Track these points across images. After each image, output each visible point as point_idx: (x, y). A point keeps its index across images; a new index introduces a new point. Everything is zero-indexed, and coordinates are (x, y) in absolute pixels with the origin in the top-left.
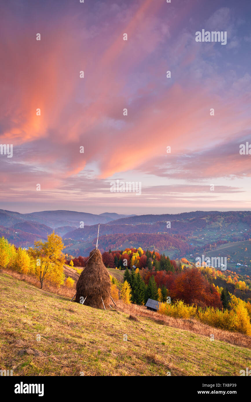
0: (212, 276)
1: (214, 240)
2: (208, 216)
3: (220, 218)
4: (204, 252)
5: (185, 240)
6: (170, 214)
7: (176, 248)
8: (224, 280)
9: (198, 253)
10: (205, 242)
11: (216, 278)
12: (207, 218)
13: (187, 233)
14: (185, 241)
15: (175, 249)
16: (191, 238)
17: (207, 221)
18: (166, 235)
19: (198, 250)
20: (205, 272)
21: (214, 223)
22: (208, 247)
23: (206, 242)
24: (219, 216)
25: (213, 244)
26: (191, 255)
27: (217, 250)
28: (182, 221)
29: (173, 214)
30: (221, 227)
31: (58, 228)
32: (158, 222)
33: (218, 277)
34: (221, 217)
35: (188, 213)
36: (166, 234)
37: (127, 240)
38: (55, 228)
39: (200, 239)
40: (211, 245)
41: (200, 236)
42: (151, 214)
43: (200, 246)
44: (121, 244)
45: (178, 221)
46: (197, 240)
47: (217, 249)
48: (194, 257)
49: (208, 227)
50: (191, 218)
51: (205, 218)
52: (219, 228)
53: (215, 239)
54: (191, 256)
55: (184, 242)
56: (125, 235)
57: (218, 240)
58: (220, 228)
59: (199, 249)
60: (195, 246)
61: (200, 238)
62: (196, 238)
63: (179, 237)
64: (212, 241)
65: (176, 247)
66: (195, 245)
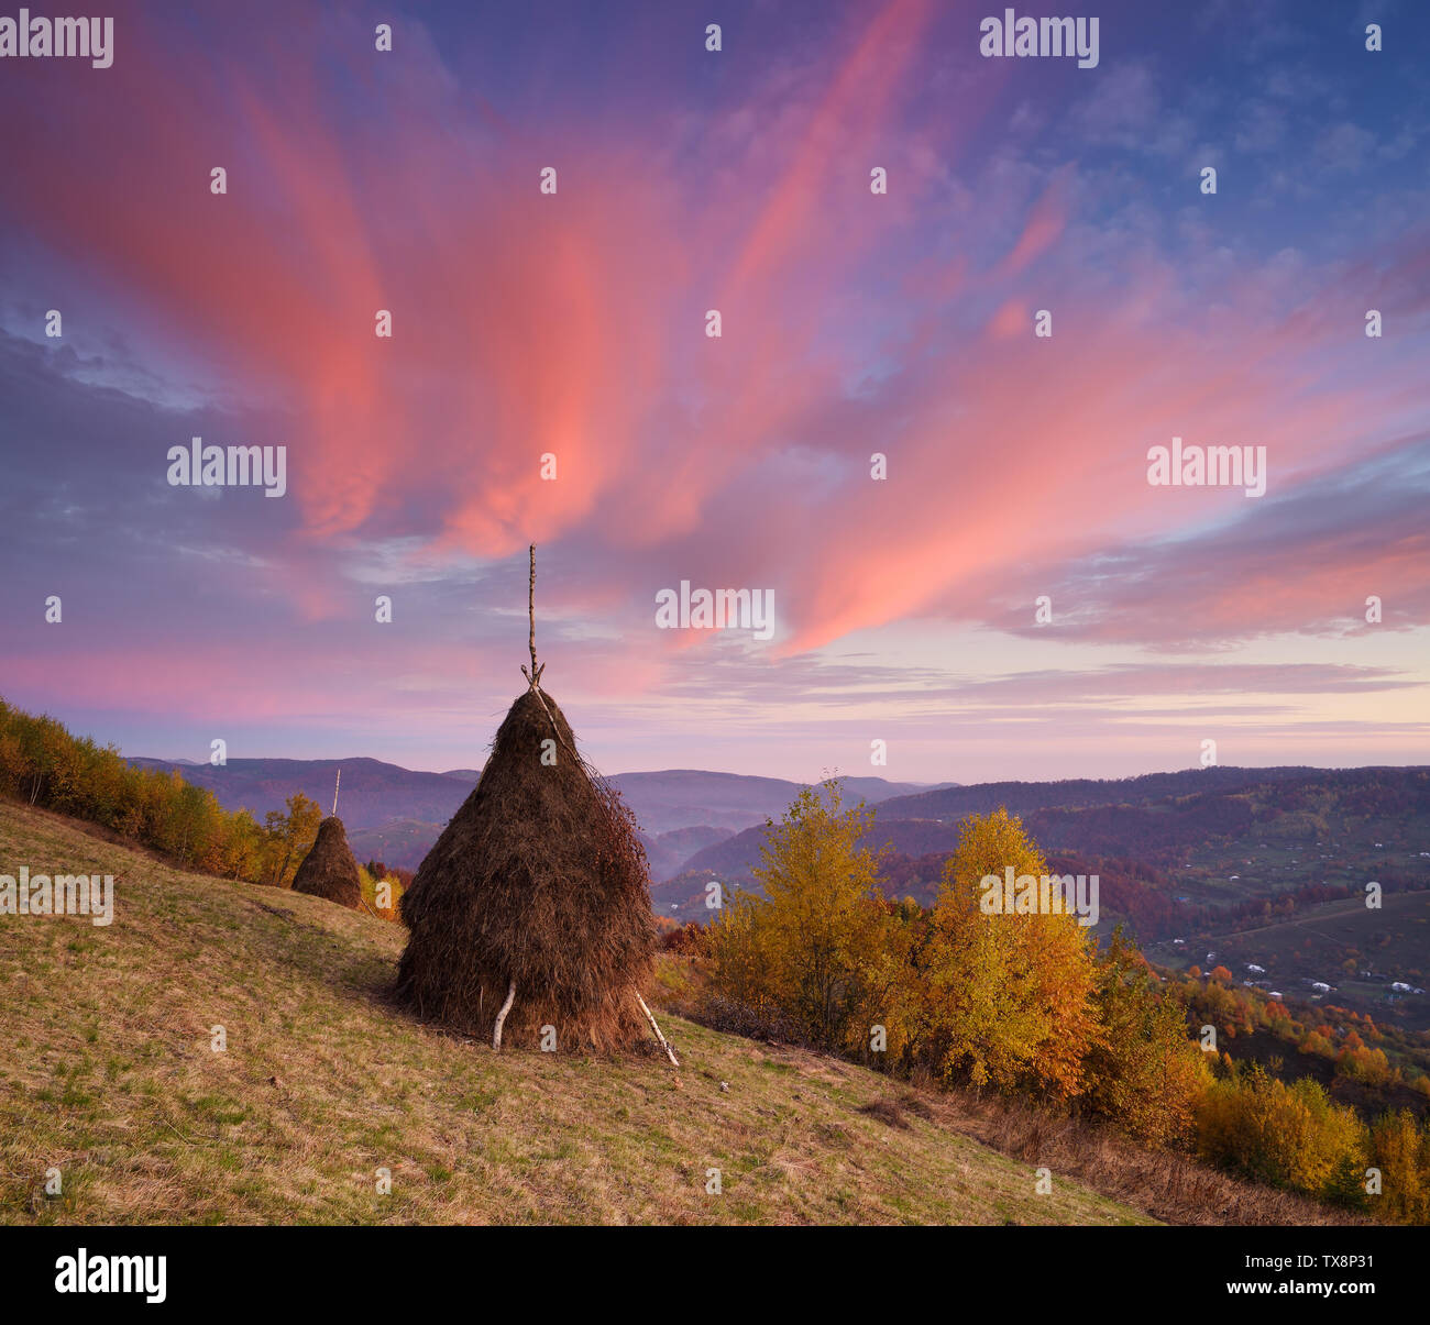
0: (1234, 1019)
1: (1288, 886)
2: (1261, 786)
3: (1318, 793)
4: (1238, 929)
5: (1152, 881)
6: (1093, 779)
7: (1115, 912)
8: (1290, 1039)
9: (1208, 935)
10: (1243, 893)
11: (1250, 1030)
12: (1256, 796)
13: (1164, 855)
14: (1155, 886)
15: (1111, 915)
16: (1183, 872)
17: (1254, 808)
18: (1069, 860)
19: (1211, 924)
20: (1207, 1004)
21: (1286, 814)
22: (1258, 910)
23: (1247, 892)
24: (1314, 787)
25: (1280, 899)
26: (1176, 941)
27: (1297, 924)
28: (1145, 805)
29: (1106, 779)
30: (1323, 832)
31: (669, 834)
32: (1042, 809)
33: (1261, 1026)
34: (1323, 793)
35: (1173, 775)
36: (1073, 857)
37: (916, 876)
38: (658, 833)
39: (1220, 880)
40: (1268, 905)
41: (1222, 867)
42: (1014, 780)
43: (1219, 905)
44: (895, 893)
45: (1126, 805)
46: (1210, 882)
47: (1297, 920)
48: (1191, 949)
49: (1260, 833)
50: (1184, 795)
51: (1247, 796)
52: (1314, 833)
53: (1291, 880)
54: (1179, 944)
55: (1152, 889)
56: (907, 860)
57: (1306, 885)
58: (1320, 834)
59: (1213, 920)
60: (1198, 906)
61: (1221, 876)
62: (1205, 876)
63: (1127, 869)
64: (1275, 887)
65: (1116, 908)
66: (1200, 903)
